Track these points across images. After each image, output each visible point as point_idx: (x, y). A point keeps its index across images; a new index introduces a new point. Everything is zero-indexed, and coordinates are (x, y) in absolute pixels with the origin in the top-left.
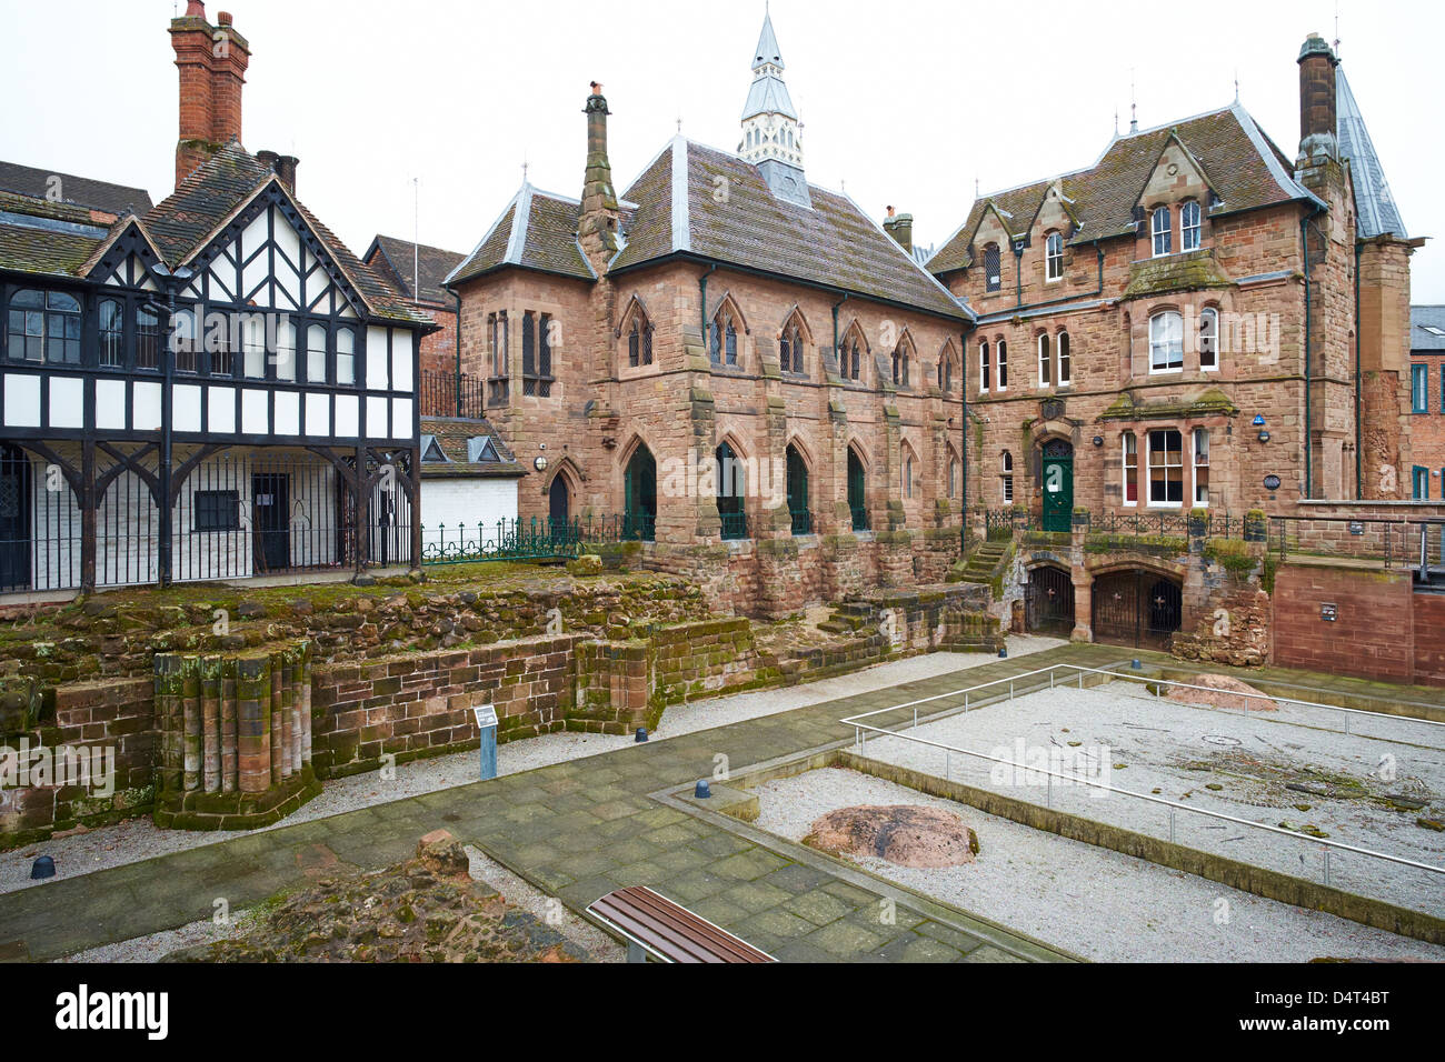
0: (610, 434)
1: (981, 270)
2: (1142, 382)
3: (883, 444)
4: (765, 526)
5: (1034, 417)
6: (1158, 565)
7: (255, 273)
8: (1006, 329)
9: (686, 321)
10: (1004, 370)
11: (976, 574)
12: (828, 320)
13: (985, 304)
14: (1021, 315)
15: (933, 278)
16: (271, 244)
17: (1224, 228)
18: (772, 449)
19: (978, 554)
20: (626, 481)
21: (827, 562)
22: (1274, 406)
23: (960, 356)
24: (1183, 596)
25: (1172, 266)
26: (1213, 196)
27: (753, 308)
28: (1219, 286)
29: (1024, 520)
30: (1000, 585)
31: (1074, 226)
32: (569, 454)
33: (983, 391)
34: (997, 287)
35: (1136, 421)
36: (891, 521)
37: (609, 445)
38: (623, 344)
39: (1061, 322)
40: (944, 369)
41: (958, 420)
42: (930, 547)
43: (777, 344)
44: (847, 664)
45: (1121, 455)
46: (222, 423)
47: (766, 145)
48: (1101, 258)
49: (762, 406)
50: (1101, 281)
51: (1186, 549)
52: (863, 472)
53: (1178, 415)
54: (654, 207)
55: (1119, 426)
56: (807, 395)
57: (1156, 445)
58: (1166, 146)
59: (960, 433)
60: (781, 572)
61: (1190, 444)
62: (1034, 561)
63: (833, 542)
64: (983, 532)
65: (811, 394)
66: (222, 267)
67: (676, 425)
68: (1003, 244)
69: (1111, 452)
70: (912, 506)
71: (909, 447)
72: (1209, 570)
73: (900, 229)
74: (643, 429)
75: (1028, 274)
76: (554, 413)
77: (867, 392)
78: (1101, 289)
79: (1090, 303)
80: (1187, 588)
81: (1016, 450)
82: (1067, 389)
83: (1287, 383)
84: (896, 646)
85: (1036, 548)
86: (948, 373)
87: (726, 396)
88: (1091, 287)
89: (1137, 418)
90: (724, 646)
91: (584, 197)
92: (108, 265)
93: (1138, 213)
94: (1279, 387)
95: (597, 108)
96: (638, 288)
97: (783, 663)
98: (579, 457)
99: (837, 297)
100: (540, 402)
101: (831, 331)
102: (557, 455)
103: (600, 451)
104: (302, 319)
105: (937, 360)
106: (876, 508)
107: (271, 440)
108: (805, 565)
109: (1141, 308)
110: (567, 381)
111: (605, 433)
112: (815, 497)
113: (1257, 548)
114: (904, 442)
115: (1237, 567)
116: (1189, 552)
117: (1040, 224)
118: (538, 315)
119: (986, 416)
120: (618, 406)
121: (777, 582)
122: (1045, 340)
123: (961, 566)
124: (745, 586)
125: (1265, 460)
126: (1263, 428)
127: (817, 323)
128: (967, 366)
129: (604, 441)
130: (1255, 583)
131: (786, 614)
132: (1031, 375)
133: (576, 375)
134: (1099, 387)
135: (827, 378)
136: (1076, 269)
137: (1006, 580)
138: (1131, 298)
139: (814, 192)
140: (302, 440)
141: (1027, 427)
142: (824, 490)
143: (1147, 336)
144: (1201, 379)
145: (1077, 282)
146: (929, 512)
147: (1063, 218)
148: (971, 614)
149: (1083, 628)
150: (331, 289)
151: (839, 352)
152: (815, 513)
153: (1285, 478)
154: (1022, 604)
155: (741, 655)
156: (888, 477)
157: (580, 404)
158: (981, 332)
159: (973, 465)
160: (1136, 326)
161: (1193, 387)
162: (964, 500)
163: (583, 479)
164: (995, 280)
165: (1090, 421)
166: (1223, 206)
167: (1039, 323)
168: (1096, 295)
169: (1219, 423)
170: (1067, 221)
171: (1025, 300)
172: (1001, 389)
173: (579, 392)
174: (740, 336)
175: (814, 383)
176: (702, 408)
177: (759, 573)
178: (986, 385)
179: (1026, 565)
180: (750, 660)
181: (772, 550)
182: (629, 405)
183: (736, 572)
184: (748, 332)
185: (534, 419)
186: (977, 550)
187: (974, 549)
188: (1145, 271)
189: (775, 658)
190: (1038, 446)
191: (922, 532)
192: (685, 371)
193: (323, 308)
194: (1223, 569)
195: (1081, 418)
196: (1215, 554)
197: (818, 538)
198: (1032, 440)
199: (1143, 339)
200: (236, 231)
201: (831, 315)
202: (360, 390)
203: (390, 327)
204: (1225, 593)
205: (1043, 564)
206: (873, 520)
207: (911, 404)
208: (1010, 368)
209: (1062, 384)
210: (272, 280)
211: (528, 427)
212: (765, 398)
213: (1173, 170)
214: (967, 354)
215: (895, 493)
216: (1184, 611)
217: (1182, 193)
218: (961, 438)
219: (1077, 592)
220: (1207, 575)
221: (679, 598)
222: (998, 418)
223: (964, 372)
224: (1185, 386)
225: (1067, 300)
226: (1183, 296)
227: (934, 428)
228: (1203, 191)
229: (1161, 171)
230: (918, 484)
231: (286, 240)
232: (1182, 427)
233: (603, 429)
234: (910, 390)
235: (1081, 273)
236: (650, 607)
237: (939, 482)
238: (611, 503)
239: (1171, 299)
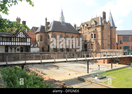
4: (58, 51)
5: (84, 42)
9: (51, 36)
12: (65, 35)
15: (77, 30)
17: (96, 27)
20: (48, 48)
25: (93, 30)
27: (57, 34)
36: (71, 51)
38: (48, 37)
53: (92, 42)
66: (19, 35)
74: (49, 44)
75: (84, 30)
76: (42, 43)
79: (88, 33)
89: (90, 42)
92: (12, 36)
93: (91, 25)
95: (46, 19)
96: (48, 33)
98: (44, 46)
99: (65, 33)
103: (46, 45)
107: (21, 45)
110: (43, 40)
117: (85, 26)
118: (41, 35)
122: (85, 36)
140: (23, 45)
145: (87, 31)
151: (66, 37)
152: (63, 50)
157: (44, 42)
158: (81, 35)
163: (45, 48)
169: (95, 43)
170: (87, 26)
171: (84, 32)
174: (56, 36)
182: (48, 42)
188: (91, 30)
193: (24, 37)
195: (87, 42)
198: (84, 44)
200: (19, 33)
202: (27, 42)
210: (21, 36)
217: (93, 24)
218: (79, 44)
228: (95, 24)
229: (92, 22)
231: (22, 33)
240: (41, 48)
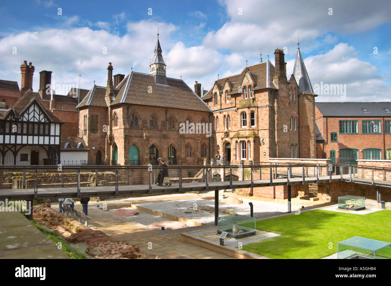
4: (143, 163)
7: (31, 115)
8: (218, 114)
12: (164, 115)
13: (214, 108)
14: (221, 111)
15: (203, 101)
16: (34, 110)
17: (257, 93)
18: (145, 145)
22: (265, 136)
23: (208, 121)
26: (255, 86)
27: (142, 113)
28: (254, 107)
32: (101, 146)
33: (215, 130)
34: (217, 104)
38: (113, 121)
39: (228, 113)
43: (149, 121)
46: (25, 142)
47: (155, 72)
48: (236, 98)
49: (143, 135)
50: (236, 103)
52: (176, 151)
53: (245, 138)
54: (122, 90)
55: (236, 140)
57: (243, 145)
61: (248, 144)
65: (158, 132)
66: (26, 115)
67: (121, 140)
68: (218, 93)
73: (198, 87)
74: (116, 141)
75: (223, 101)
76: (98, 137)
77: (176, 131)
78: (235, 105)
79: (233, 109)
81: (220, 145)
82: (230, 130)
87: (134, 133)
89: (239, 138)
92: (8, 116)
94: (266, 131)
95: (110, 69)
96: (116, 110)
98: (103, 147)
99: (166, 109)
100: (94, 135)
101: (165, 117)
102: (98, 146)
103: (108, 146)
104: (39, 123)
106: (179, 160)
107: (33, 145)
109: (240, 111)
110: (101, 130)
114: (188, 143)
117: (225, 89)
118: (94, 115)
120: (112, 135)
122: (226, 118)
126: (263, 141)
127: (161, 116)
132: (223, 126)
134: (235, 130)
135: (163, 128)
138: (238, 109)
140: (38, 145)
141: (222, 139)
142: (162, 155)
144: (250, 129)
145: (231, 104)
146: (195, 161)
147: (229, 87)
150: (44, 117)
151: (167, 122)
156: (181, 152)
157: (104, 135)
158: (213, 115)
159: (212, 149)
161: (249, 131)
162: (209, 158)
163: (104, 152)
167: (224, 113)
168: (235, 107)
169: (252, 140)
170: (230, 89)
171: (222, 107)
172: (218, 129)
174: (139, 120)
175: (159, 130)
176: (126, 137)
179: (213, 174)
182: (114, 135)
184: (140, 119)
185: (92, 138)
190: (225, 144)
192: (123, 129)
193: (43, 121)
195: (232, 137)
198: (223, 143)
200: (28, 109)
201: (165, 113)
202: (49, 135)
203: (55, 123)
208: (219, 124)
210: (34, 116)
211: (91, 140)
213: (247, 79)
214: (210, 120)
215: (183, 156)
218: (209, 142)
222: (217, 137)
224: (247, 131)
225: (229, 108)
226: (247, 109)
227: (197, 140)
230: (193, 154)
231: (37, 109)
232: (246, 140)
235: (232, 101)
237: (198, 153)
238: (110, 157)
240: (93, 154)
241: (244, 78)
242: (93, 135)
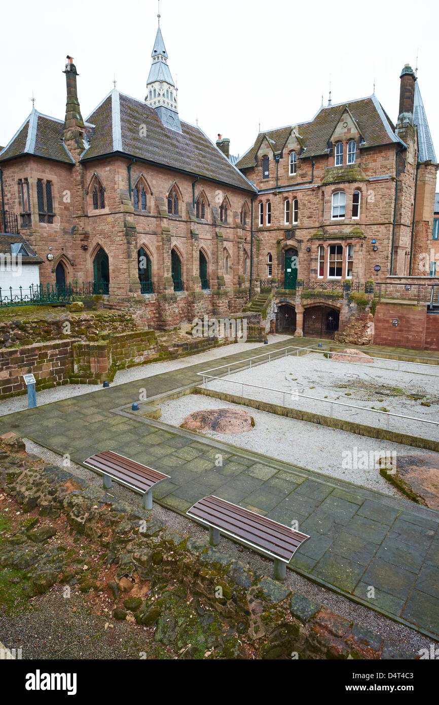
0: (85, 243)
1: (260, 168)
2: (328, 223)
3: (215, 250)
4: (161, 288)
5: (282, 238)
6: (330, 303)
8: (271, 197)
9: (121, 187)
10: (269, 215)
11: (256, 308)
12: (190, 190)
13: (262, 185)
14: (278, 191)
15: (239, 171)
17: (365, 154)
18: (164, 251)
19: (257, 299)
20: (94, 266)
21: (190, 304)
22: (380, 235)
23: (250, 209)
24: (340, 317)
25: (343, 170)
26: (361, 139)
27: (154, 182)
28: (362, 181)
29: (276, 284)
30: (265, 313)
31: (302, 149)
32: (64, 252)
33: (260, 225)
34: (267, 176)
35: (325, 241)
36: (219, 285)
37: (85, 248)
38: (90, 197)
39: (295, 195)
40: (243, 214)
41: (249, 239)
42: (236, 297)
43: (166, 201)
44: (200, 349)
45: (318, 256)
47: (159, 98)
48: (313, 165)
49: (159, 231)
50: (313, 176)
51: (342, 297)
52: (206, 263)
53: (342, 238)
54: (103, 127)
55: (317, 243)
56: (181, 225)
57: (332, 252)
58: (343, 113)
59: (250, 245)
60: (169, 309)
61: (346, 251)
62: (280, 302)
63: (193, 294)
64: (259, 290)
65: (182, 225)
67: (118, 239)
68: (271, 156)
69: (314, 254)
70: (228, 278)
71: (227, 251)
72: (351, 305)
73: (224, 145)
74: (102, 241)
75: (281, 171)
76: (55, 232)
77: (208, 225)
78: (312, 180)
79: (307, 186)
80: (342, 313)
81: (274, 253)
82: (296, 226)
83: (386, 225)
84: (220, 341)
85: (281, 297)
86: (245, 217)
87: (142, 225)
88: (308, 179)
89: (325, 239)
90: (143, 343)
91: (66, 119)
93: (330, 145)
94: (383, 227)
95: (71, 73)
96: (96, 169)
97: (171, 349)
98: (70, 254)
99: (194, 178)
100: (48, 226)
101: (192, 195)
102: (59, 252)
103: (80, 251)
105: (240, 210)
106: (212, 279)
108: (180, 305)
109: (329, 189)
110: (61, 215)
111: (83, 242)
112: (185, 274)
113: (370, 296)
114: (225, 249)
115: (362, 304)
116: (343, 298)
117: (287, 147)
118: (45, 181)
119: (261, 237)
120: (89, 229)
121: (168, 313)
122: (288, 203)
123: (249, 305)
124: (153, 315)
125: (375, 259)
126: (375, 245)
127: (185, 191)
128: (254, 214)
129: (82, 246)
130: (368, 311)
131: (172, 328)
132: (281, 219)
133: (66, 212)
134: (310, 225)
135: (190, 218)
136: (302, 170)
137: (268, 311)
138: (325, 185)
139: (183, 125)
141: (279, 243)
142: (189, 271)
143: (331, 202)
144: (352, 223)
145: (303, 176)
146: (236, 281)
147: (298, 145)
148: (253, 326)
149: (299, 331)
151: (195, 205)
152: (185, 281)
153: (383, 267)
154: (275, 321)
155: (152, 347)
156: (218, 265)
157: (69, 227)
158: (260, 198)
159: (255, 259)
160: (327, 198)
161: (349, 226)
162: (251, 275)
163: (72, 265)
164: (266, 173)
165: (305, 240)
166: (365, 144)
167: (285, 195)
168: (310, 183)
169: (358, 242)
170: (299, 147)
171: (280, 183)
172: (268, 225)
173: (68, 221)
174: (148, 196)
175: (184, 220)
176: (130, 231)
177: (159, 309)
178: (262, 223)
179: (277, 304)
180: (156, 349)
181: (165, 298)
182: (94, 229)
183: (148, 309)
184: (152, 194)
185: (45, 235)
186: (256, 298)
187: (255, 297)
188: (331, 172)
189: (167, 347)
190: (283, 251)
191: (233, 289)
192: (122, 212)
194: (356, 305)
195: (301, 239)
196: (354, 299)
197: (186, 293)
198: (281, 249)
199: (329, 204)
201: (192, 187)
204: (356, 315)
205: (284, 304)
206: (211, 284)
207: (228, 231)
208: (272, 215)
209: (294, 223)
211: (42, 239)
212: (161, 227)
213: (345, 125)
214: (253, 208)
215: (221, 272)
216: (340, 323)
217: (349, 136)
218: (250, 247)
219: (297, 315)
220: (350, 308)
221: (122, 321)
222: (267, 238)
223: (252, 216)
224: (345, 226)
225: (298, 184)
226: (347, 185)
227: (238, 242)
228: (357, 136)
229: (340, 125)
230: (231, 268)
232: (343, 243)
233: (82, 240)
234: (228, 224)
235: (304, 172)
236: (108, 326)
237: (240, 267)
238: (87, 277)
239: (341, 186)
240: (50, 270)
241: (338, 123)
242: (46, 228)
